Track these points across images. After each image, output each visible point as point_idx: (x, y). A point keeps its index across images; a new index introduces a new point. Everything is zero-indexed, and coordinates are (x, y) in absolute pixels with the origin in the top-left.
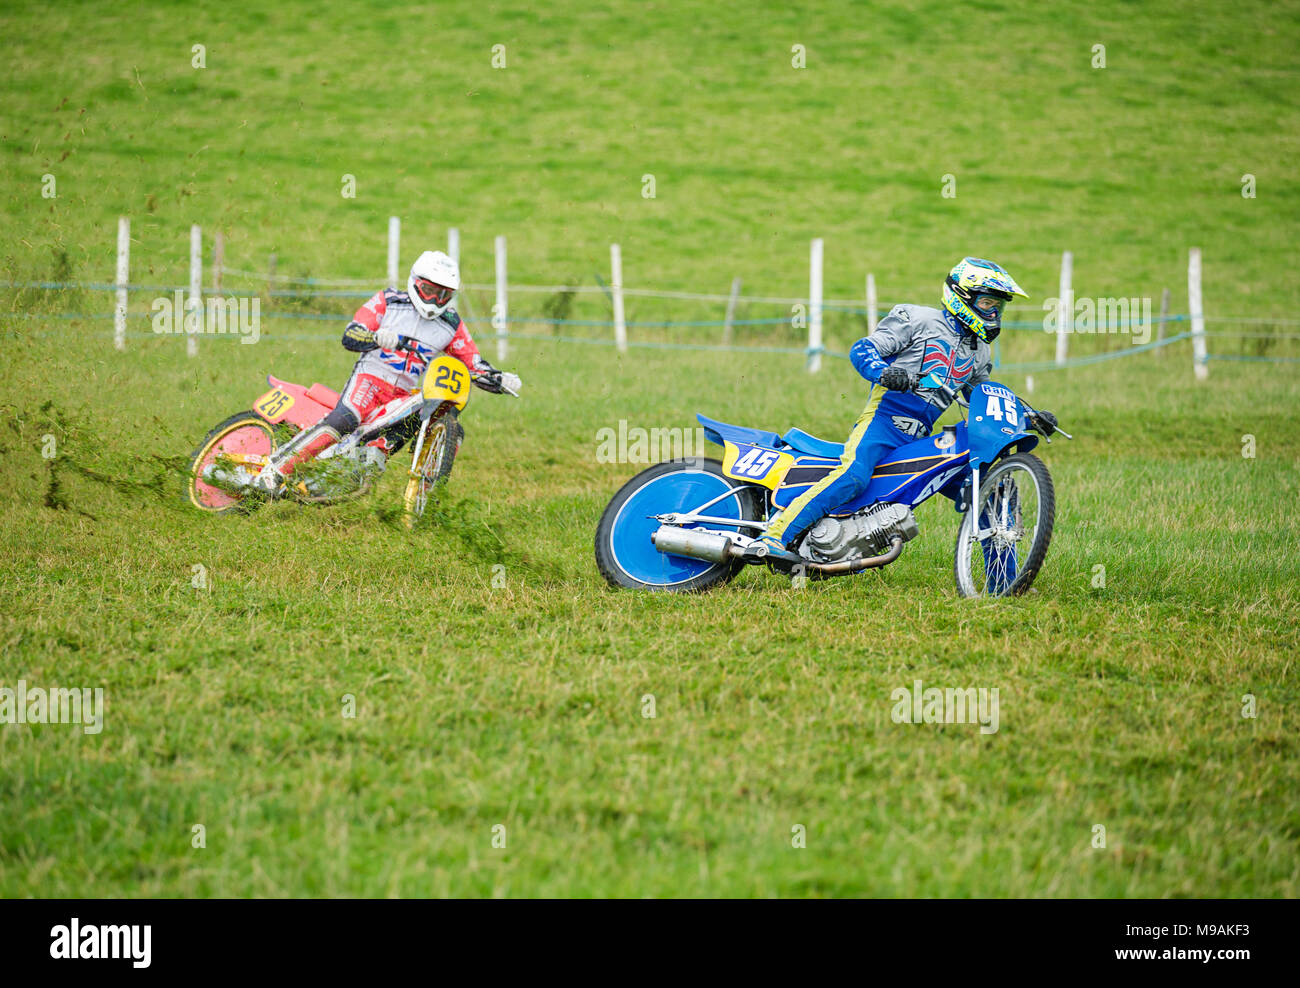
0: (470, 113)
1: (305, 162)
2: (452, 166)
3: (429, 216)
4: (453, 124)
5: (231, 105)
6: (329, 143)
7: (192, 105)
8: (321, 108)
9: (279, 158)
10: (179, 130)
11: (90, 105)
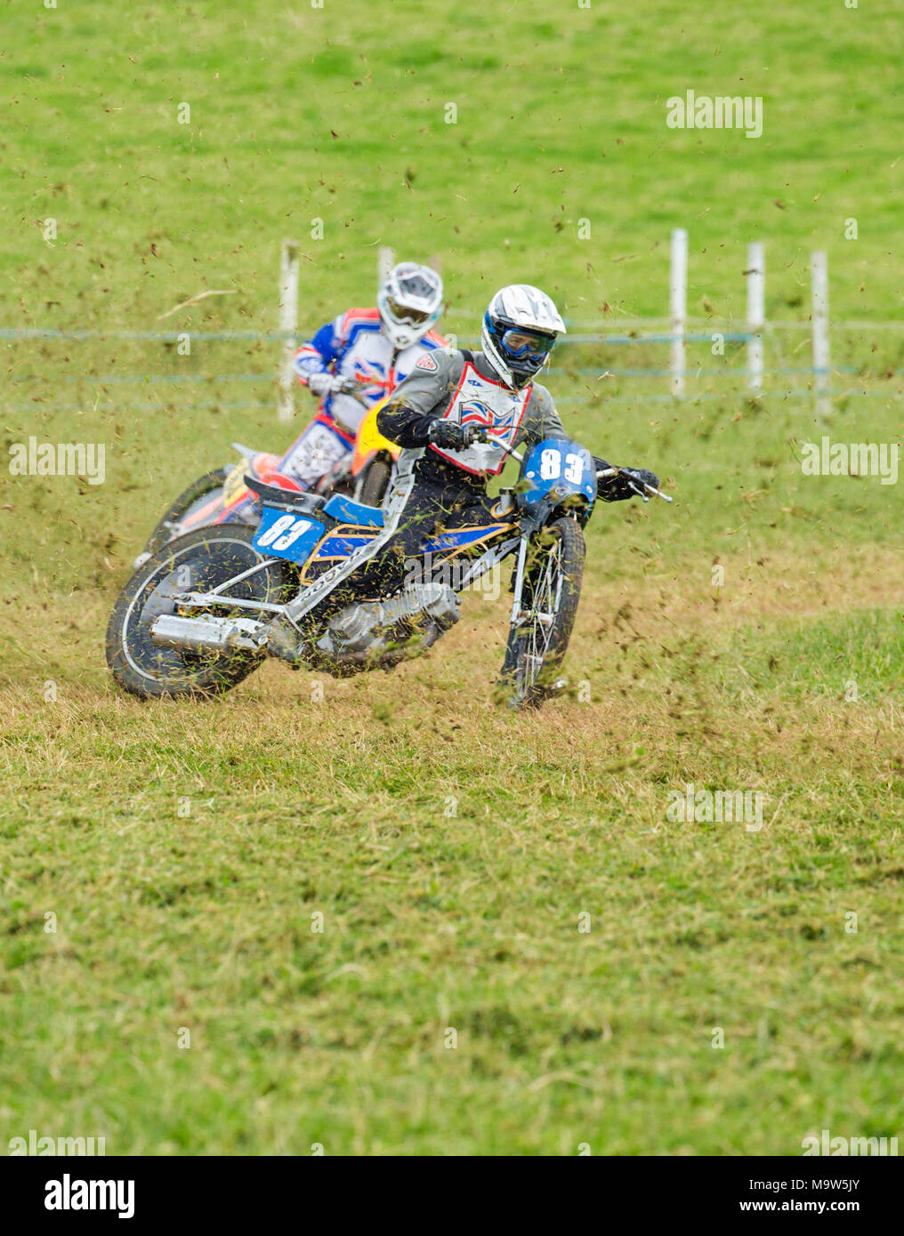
0: (827, 79)
1: (590, 155)
2: (797, 156)
3: (758, 226)
4: (802, 96)
5: (489, 78)
6: (624, 127)
7: (431, 80)
8: (613, 78)
9: (553, 153)
10: (412, 115)
11: (290, 85)
